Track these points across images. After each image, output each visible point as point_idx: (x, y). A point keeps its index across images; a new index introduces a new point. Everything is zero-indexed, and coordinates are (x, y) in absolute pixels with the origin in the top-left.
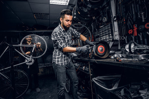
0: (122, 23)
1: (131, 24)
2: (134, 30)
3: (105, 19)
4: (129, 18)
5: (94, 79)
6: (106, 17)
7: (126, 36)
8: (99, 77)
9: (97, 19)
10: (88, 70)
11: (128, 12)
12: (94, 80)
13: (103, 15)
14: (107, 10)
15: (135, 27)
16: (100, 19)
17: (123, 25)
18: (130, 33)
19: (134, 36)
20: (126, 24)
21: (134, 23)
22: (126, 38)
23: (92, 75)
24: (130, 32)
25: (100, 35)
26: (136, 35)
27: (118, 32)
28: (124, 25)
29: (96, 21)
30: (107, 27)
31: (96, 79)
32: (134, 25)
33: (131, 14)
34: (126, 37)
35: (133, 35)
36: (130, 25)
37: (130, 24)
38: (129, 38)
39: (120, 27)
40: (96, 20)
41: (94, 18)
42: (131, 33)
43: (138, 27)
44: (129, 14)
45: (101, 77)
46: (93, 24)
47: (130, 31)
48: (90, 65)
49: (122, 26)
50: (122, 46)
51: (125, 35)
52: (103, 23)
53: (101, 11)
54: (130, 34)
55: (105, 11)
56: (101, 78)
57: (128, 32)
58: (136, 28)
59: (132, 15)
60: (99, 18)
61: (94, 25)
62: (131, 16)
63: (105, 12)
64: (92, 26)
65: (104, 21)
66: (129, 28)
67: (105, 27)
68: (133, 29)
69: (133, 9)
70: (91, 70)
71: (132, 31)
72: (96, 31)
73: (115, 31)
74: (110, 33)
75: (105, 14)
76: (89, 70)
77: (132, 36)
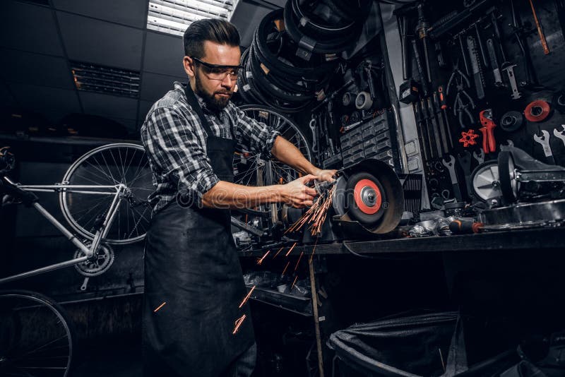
0: (435, 109)
1: (470, 108)
2: (483, 130)
3: (365, 100)
4: (460, 87)
5: (337, 337)
6: (367, 90)
7: (451, 157)
8: (357, 328)
9: (333, 100)
10: (306, 296)
11: (456, 67)
12: (340, 338)
13: (354, 85)
14: (370, 66)
15: (487, 118)
16: (346, 101)
17: (436, 114)
18: (465, 145)
19: (483, 156)
20: (449, 111)
21: (481, 105)
22: (450, 165)
23: (322, 319)
24: (468, 138)
25: (346, 157)
26: (492, 149)
27: (417, 142)
28: (440, 115)
29: (330, 108)
30: (376, 125)
31: (348, 338)
32: (481, 113)
33: (465, 73)
34: (453, 161)
35: (478, 153)
36: (464, 114)
37: (464, 112)
38: (465, 161)
39: (424, 123)
40: (327, 103)
41: (320, 95)
42: (472, 143)
43: (496, 119)
44: (457, 75)
45: (370, 326)
46: (317, 120)
47: (465, 137)
48: (315, 270)
49: (434, 121)
50: (436, 196)
51: (446, 151)
52: (356, 113)
53: (349, 72)
54: (466, 148)
55: (362, 72)
56: (368, 329)
57: (461, 140)
58: (491, 125)
59: (472, 77)
60: (340, 96)
61: (318, 125)
62: (468, 82)
63: (365, 73)
64: (312, 128)
65: (360, 105)
66: (463, 126)
67: (366, 126)
68: (477, 127)
69: (473, 57)
70: (320, 298)
71: (476, 136)
72: (329, 146)
73: (407, 139)
74: (387, 148)
75: (363, 80)
76: (309, 295)
77: (475, 156)
